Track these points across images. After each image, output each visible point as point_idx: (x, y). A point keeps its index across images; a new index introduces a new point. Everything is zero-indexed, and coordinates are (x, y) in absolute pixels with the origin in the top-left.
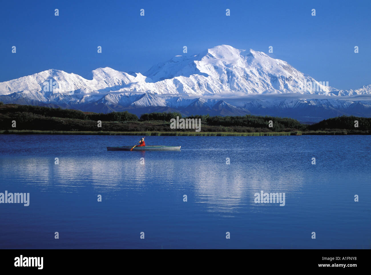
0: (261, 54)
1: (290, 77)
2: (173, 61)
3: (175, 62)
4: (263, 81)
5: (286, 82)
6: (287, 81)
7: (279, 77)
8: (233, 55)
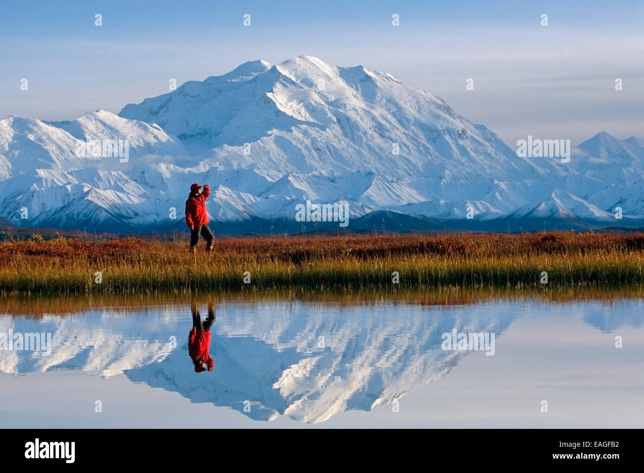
0: (386, 78)
1: (464, 131)
2: (187, 95)
3: (192, 97)
4: (412, 138)
5: (461, 142)
6: (461, 139)
7: (444, 131)
8: (331, 79)
